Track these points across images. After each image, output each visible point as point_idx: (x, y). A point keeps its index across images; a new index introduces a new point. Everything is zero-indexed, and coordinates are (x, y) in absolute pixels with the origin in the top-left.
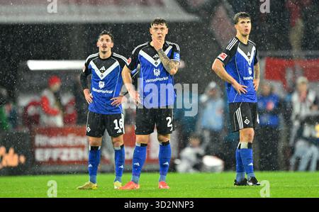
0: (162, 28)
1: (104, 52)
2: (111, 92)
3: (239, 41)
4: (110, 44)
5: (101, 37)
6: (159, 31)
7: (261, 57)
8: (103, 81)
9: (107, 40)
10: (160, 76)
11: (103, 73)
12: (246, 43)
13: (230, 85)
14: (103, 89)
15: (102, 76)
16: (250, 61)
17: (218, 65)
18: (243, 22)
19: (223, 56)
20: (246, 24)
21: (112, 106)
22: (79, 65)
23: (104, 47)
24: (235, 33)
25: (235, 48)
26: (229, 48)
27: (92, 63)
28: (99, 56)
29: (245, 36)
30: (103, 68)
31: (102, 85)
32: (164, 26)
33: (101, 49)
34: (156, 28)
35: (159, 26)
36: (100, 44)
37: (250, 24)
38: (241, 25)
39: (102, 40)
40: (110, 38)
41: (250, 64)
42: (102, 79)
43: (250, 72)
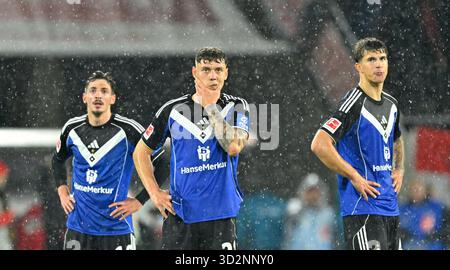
0: (218, 69)
1: (98, 114)
2: (110, 191)
3: (364, 95)
4: (109, 98)
5: (92, 84)
6: (213, 74)
7: (408, 127)
8: (94, 168)
9: (104, 90)
10: (210, 161)
11: (94, 154)
12: (377, 98)
13: (346, 181)
14: (94, 184)
15: (92, 159)
16: (386, 133)
17: (322, 142)
18: (371, 59)
19: (332, 125)
20: (378, 62)
21: (110, 219)
22: (50, 138)
23: (98, 103)
24: (357, 79)
25: (356, 109)
26: (346, 108)
27: (73, 134)
28: (87, 120)
29: (375, 84)
30: (95, 144)
31: (92, 177)
32: (222, 64)
33: (91, 108)
34: (207, 69)
35: (213, 65)
36: (88, 97)
37: (385, 63)
38: (368, 64)
39: (94, 89)
40: (108, 86)
41: (386, 140)
42: (92, 164)
43: (387, 156)
